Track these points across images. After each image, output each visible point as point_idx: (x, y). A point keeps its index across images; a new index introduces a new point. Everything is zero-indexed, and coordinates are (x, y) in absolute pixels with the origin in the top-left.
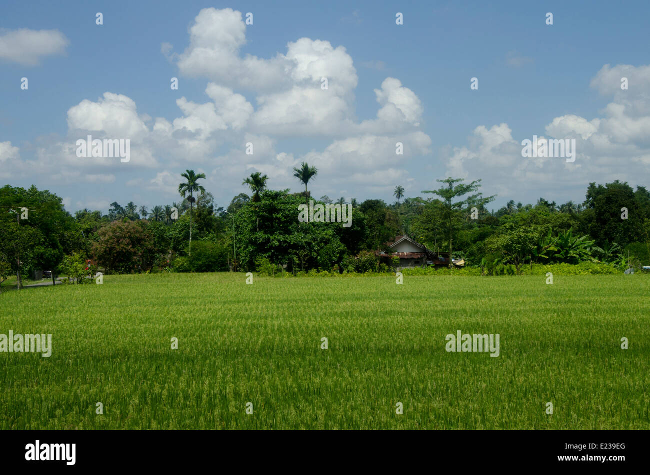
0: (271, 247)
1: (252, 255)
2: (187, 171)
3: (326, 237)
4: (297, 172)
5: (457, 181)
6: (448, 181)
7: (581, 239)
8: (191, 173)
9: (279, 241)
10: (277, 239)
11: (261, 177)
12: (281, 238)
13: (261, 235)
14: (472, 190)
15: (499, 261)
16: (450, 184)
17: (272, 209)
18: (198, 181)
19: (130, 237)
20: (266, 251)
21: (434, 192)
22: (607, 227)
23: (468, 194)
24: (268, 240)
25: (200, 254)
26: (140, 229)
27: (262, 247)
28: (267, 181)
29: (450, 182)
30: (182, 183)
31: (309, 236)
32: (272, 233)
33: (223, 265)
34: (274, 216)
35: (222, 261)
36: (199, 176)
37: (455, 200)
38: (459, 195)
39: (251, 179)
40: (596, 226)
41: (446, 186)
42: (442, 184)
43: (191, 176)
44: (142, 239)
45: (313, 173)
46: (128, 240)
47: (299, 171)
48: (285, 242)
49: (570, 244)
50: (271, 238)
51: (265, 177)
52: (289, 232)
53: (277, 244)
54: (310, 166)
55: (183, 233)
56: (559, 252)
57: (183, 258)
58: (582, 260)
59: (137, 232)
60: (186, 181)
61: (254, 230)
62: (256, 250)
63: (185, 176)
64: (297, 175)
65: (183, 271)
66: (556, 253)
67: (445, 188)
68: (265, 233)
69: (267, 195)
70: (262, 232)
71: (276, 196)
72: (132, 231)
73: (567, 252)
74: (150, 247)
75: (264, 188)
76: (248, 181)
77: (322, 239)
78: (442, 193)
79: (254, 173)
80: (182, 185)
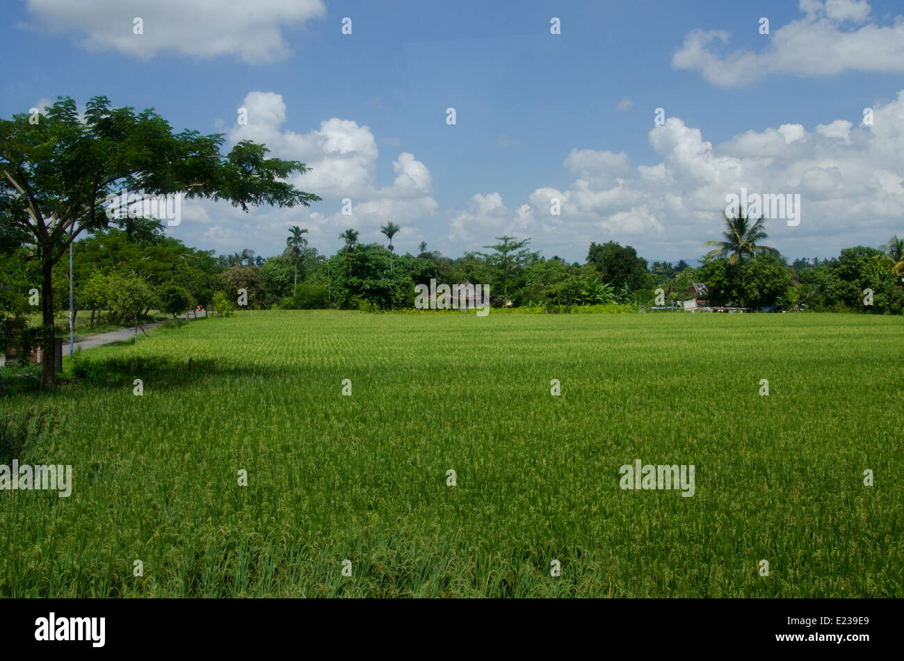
0: (364, 290)
1: (348, 297)
2: (294, 227)
3: (407, 282)
4: (383, 229)
5: (511, 239)
6: (504, 239)
7: (605, 286)
8: (297, 229)
9: (370, 285)
10: (368, 283)
11: (353, 232)
12: (372, 282)
13: (355, 280)
14: (522, 247)
15: (543, 303)
16: (506, 241)
17: (364, 259)
18: (302, 235)
19: (247, 280)
20: (359, 293)
21: (493, 247)
22: (616, 277)
23: (519, 249)
24: (361, 284)
25: (303, 295)
26: (255, 274)
27: (356, 290)
28: (358, 236)
29: (506, 239)
30: (289, 236)
31: (394, 281)
32: (364, 278)
33: (322, 304)
34: (366, 264)
35: (322, 301)
36: (303, 231)
37: (510, 253)
38: (512, 250)
39: (345, 234)
40: (607, 276)
41: (502, 243)
42: (499, 241)
43: (297, 231)
44: (257, 282)
45: (397, 230)
46: (245, 283)
47: (385, 229)
48: (375, 285)
49: (596, 290)
50: (364, 282)
51: (357, 233)
52: (378, 278)
53: (369, 287)
54: (394, 224)
55: (288, 277)
56: (589, 296)
57: (289, 298)
58: (606, 302)
59: (252, 276)
60: (292, 235)
61: (348, 275)
62: (350, 293)
63: (292, 230)
64: (384, 232)
65: (290, 309)
66: (586, 296)
67: (501, 245)
68: (358, 278)
69: (360, 247)
70: (356, 278)
71: (368, 248)
72: (249, 275)
73: (595, 297)
74: (262, 288)
75: (357, 242)
76: (343, 236)
77: (404, 284)
78: (500, 248)
79: (349, 229)
80: (289, 238)
